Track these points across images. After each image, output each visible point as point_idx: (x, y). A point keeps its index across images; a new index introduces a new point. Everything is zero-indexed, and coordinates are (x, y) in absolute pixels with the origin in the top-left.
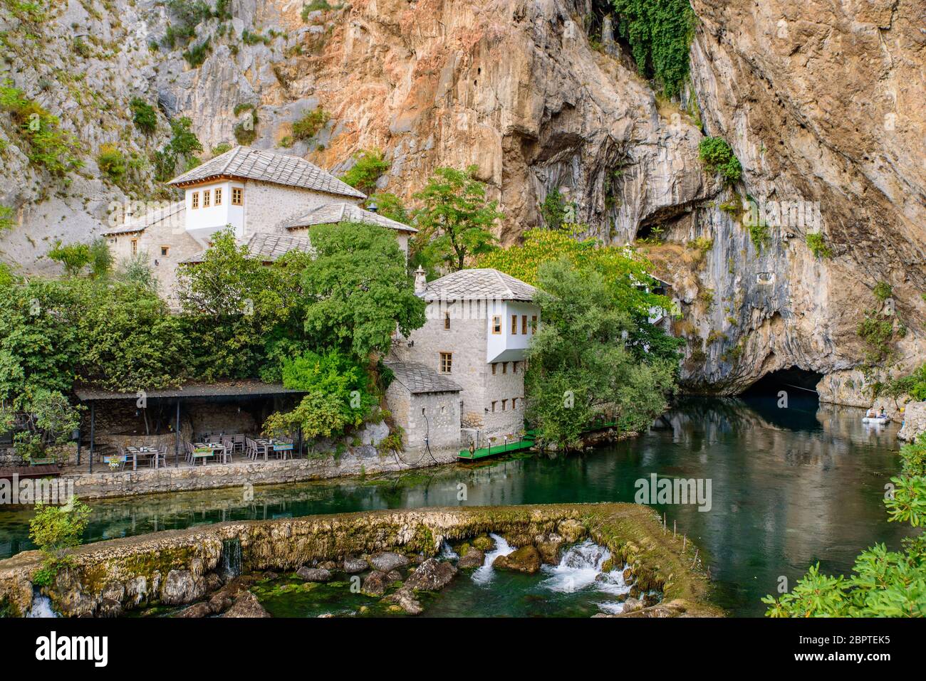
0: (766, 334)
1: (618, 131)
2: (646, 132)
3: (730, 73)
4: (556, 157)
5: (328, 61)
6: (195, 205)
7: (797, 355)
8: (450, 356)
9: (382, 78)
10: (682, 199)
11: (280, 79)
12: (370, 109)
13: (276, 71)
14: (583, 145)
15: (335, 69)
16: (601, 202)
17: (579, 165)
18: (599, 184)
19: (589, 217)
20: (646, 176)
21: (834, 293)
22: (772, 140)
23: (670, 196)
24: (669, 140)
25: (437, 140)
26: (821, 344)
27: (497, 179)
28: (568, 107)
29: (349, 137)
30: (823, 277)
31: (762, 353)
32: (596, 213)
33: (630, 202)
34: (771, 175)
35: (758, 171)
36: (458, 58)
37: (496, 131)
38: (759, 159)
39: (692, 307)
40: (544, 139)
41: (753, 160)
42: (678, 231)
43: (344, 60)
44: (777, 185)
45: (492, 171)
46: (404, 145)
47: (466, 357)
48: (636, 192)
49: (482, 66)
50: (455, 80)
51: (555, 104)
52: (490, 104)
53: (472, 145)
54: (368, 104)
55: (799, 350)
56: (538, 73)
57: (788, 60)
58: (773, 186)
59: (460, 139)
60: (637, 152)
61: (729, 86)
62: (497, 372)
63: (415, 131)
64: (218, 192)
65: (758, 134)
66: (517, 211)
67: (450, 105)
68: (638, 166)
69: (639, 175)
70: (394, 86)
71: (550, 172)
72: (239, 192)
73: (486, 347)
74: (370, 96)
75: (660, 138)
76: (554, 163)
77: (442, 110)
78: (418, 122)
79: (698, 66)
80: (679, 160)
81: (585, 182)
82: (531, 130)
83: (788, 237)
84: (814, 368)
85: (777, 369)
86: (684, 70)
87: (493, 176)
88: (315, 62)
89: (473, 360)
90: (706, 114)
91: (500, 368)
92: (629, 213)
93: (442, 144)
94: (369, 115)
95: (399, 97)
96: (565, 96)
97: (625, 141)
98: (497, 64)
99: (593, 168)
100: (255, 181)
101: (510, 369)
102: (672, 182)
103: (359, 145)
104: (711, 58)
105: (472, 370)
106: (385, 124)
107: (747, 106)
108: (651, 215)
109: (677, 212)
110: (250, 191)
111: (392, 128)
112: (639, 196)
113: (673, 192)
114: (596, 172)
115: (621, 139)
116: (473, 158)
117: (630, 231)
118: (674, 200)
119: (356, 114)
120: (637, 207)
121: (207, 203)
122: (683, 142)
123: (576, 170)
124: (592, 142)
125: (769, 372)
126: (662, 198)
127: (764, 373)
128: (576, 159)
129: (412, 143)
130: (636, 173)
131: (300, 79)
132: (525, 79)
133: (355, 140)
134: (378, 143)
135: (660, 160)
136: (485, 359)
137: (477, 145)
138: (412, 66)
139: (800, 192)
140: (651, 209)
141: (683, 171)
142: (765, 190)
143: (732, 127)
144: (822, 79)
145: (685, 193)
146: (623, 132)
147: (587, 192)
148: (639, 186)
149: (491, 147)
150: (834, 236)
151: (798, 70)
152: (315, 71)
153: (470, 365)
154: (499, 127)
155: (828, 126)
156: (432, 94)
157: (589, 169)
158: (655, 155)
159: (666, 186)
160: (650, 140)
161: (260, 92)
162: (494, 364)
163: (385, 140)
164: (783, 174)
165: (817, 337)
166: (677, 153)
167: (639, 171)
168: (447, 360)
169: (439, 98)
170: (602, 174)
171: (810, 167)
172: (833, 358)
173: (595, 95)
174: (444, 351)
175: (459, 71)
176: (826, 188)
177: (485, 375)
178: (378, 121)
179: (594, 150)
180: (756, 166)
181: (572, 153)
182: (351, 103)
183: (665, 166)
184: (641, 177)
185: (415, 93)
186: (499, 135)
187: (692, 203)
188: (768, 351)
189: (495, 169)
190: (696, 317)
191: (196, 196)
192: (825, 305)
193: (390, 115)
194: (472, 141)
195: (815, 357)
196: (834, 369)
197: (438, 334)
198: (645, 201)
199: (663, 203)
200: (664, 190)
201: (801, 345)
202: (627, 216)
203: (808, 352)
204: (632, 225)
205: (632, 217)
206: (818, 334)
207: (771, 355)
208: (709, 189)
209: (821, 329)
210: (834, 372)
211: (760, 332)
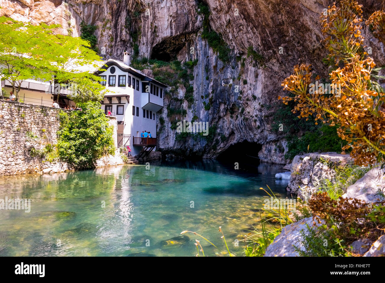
0: (229, 120)
7: (245, 132)
10: (176, 32)
16: (124, 33)
17: (107, 5)
19: (116, 42)
20: (154, 17)
21: (265, 87)
23: (169, 31)
26: (258, 123)
30: (260, 77)
31: (227, 132)
32: (121, 40)
34: (226, 8)
35: (219, 8)
39: (182, 102)
42: (179, 57)
44: (230, 15)
48: (148, 28)
55: (246, 128)
58: (228, 17)
68: (149, 11)
69: (149, 17)
80: (174, 6)
81: (112, 18)
83: (239, 53)
84: (256, 141)
85: (236, 142)
92: (145, 42)
99: (116, 8)
102: (170, 20)
108: (159, 44)
112: (150, 30)
113: (171, 28)
114: (119, 11)
117: (146, 53)
118: (172, 33)
120: (149, 37)
123: (105, 9)
125: (231, 145)
126: (165, 32)
127: (228, 145)
135: (162, 6)
139: (242, 16)
140: (159, 40)
141: (176, 13)
145: (177, 28)
147: (113, 24)
148: (150, 24)
150: (264, 46)
159: (167, 24)
164: (232, 5)
165: (255, 118)
166: (173, 2)
170: (123, 14)
172: (266, 133)
180: (218, 4)
183: (166, 10)
184: (151, 18)
187: (183, 35)
188: (230, 130)
192: (260, 96)
195: (255, 132)
196: (267, 141)
199: (165, 35)
200: (166, 26)
201: (247, 124)
202: (144, 44)
203: (251, 129)
204: (147, 51)
205: (147, 45)
206: (256, 116)
207: (232, 133)
208: (193, 26)
209: (258, 113)
210: (267, 143)
211: (225, 118)
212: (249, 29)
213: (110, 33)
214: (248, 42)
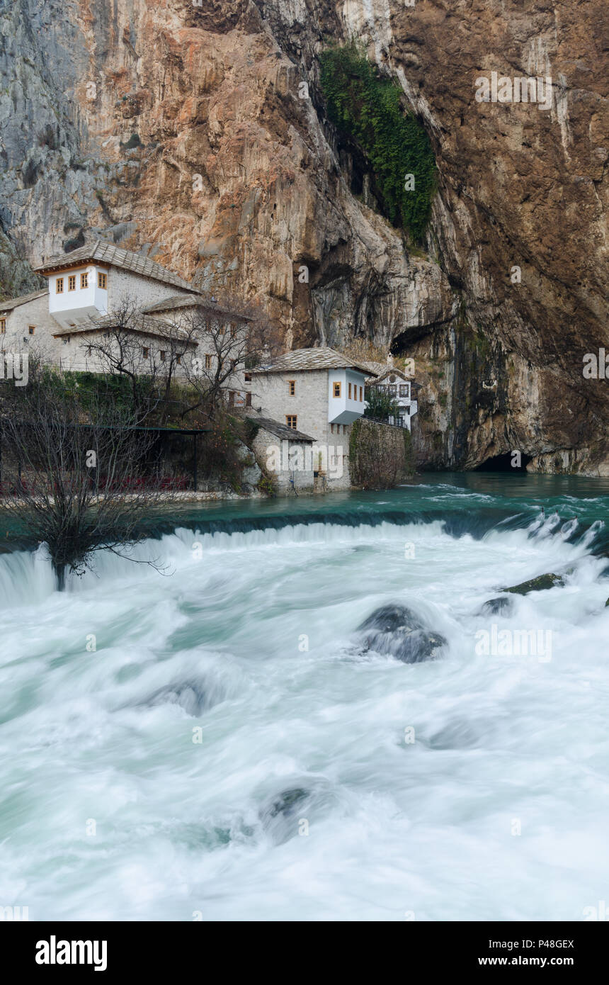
0: (488, 428)
1: (379, 265)
2: (400, 266)
3: (466, 221)
4: (331, 284)
5: (144, 192)
6: (60, 289)
7: (513, 442)
8: (295, 418)
9: (190, 210)
10: (426, 321)
11: (102, 203)
12: (181, 235)
13: (100, 198)
14: (352, 275)
15: (150, 201)
16: (364, 323)
17: (348, 291)
18: (364, 308)
19: (355, 334)
20: (399, 303)
21: (543, 393)
22: (500, 273)
23: (417, 319)
24: (417, 274)
25: (241, 262)
26: (533, 433)
27: (290, 296)
28: (342, 242)
29: (163, 258)
30: (535, 381)
31: (485, 443)
32: (360, 331)
33: (386, 323)
34: (497, 301)
35: (486, 299)
36: (258, 194)
37: (288, 258)
38: (488, 289)
39: (434, 407)
40: (324, 269)
41: (483, 290)
42: (420, 349)
43: (157, 192)
44: (501, 310)
45: (286, 290)
46: (212, 266)
47: (311, 418)
48: (391, 315)
49: (277, 202)
50: (256, 213)
51: (333, 239)
52: (284, 235)
53: (270, 267)
54: (179, 231)
55: (515, 438)
56: (320, 212)
57: (519, 207)
58: (498, 311)
59: (260, 262)
60: (394, 283)
61: (466, 231)
62: (334, 432)
63: (221, 255)
64: (84, 277)
65: (487, 270)
66: (304, 325)
67: (251, 233)
68: (393, 294)
69: (393, 302)
70: (200, 218)
71: (326, 296)
72: (104, 277)
73: (328, 408)
74: (181, 225)
75: (410, 273)
76: (328, 289)
77: (245, 237)
78: (223, 246)
79: (439, 215)
80: (425, 291)
81: (353, 306)
82: (316, 258)
83: (507, 351)
84: (526, 452)
85: (497, 454)
86: (428, 219)
87: (286, 294)
88: (133, 193)
89: (316, 420)
90: (445, 256)
91: (335, 428)
92: (385, 333)
93: (245, 266)
94: (180, 240)
95: (206, 227)
96: (340, 234)
97: (384, 273)
98: (290, 201)
99: (360, 294)
100: (118, 269)
101: (341, 430)
102: (419, 308)
103: (172, 266)
104: (451, 209)
105: (316, 428)
106: (193, 248)
107: (480, 247)
108: (401, 335)
109: (420, 332)
110: (113, 276)
111: (201, 251)
112: (394, 318)
113: (420, 316)
114: (361, 298)
115: (381, 271)
116: (271, 277)
117: (385, 347)
118: (420, 322)
119: (169, 239)
120: (392, 327)
121: (72, 287)
122: (427, 276)
123: (346, 295)
124: (359, 272)
125: (489, 458)
126: (412, 321)
127: (485, 459)
128: (346, 286)
129: (219, 264)
130: (391, 300)
131: (120, 206)
132: (311, 216)
133: (168, 261)
134: (188, 264)
135: (410, 290)
136: (327, 419)
137: (274, 268)
138: (217, 202)
139: (519, 315)
140: (402, 330)
141: (428, 299)
142: (491, 313)
143: (466, 264)
144: (546, 221)
145: (428, 317)
146: (383, 265)
147: (354, 314)
148: (394, 311)
149: (285, 270)
150: (546, 348)
151: (527, 214)
152: (133, 200)
153: (314, 424)
154: (290, 254)
155: (549, 258)
156: (235, 224)
157: (356, 295)
158: (406, 286)
159: (414, 311)
160: (402, 273)
161: (86, 214)
162: (332, 424)
163: (194, 263)
164: (506, 300)
165: (530, 428)
166: (423, 285)
167: (393, 298)
168: (292, 422)
169: (242, 227)
170: (365, 300)
171: (531, 294)
172: (542, 444)
173: (362, 235)
174: (290, 414)
175: (259, 205)
176: (543, 310)
177: (327, 432)
178: (187, 246)
179: (361, 279)
180: (485, 295)
181: (343, 282)
182: (164, 230)
183: (414, 295)
184: (395, 303)
185: (221, 223)
186: (291, 261)
187: (433, 325)
188: (490, 440)
189: (288, 288)
190: (436, 415)
191: (60, 282)
192: (537, 402)
193: (197, 242)
194: (270, 264)
195: (528, 443)
196: (542, 452)
197: (284, 400)
198: (398, 324)
199: (412, 325)
200: (413, 314)
201: (518, 434)
202: (383, 335)
203: (523, 440)
204: (387, 343)
205: (388, 336)
206: (531, 425)
207: (492, 444)
208: (447, 314)
209: (533, 421)
210: (541, 454)
211: (484, 426)
212: (527, 328)
213: (351, 324)
214: (522, 341)
